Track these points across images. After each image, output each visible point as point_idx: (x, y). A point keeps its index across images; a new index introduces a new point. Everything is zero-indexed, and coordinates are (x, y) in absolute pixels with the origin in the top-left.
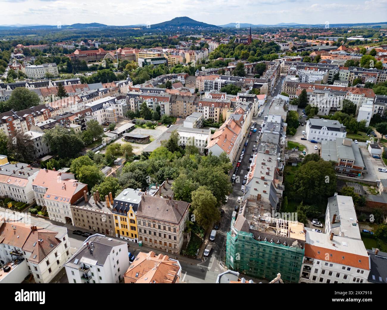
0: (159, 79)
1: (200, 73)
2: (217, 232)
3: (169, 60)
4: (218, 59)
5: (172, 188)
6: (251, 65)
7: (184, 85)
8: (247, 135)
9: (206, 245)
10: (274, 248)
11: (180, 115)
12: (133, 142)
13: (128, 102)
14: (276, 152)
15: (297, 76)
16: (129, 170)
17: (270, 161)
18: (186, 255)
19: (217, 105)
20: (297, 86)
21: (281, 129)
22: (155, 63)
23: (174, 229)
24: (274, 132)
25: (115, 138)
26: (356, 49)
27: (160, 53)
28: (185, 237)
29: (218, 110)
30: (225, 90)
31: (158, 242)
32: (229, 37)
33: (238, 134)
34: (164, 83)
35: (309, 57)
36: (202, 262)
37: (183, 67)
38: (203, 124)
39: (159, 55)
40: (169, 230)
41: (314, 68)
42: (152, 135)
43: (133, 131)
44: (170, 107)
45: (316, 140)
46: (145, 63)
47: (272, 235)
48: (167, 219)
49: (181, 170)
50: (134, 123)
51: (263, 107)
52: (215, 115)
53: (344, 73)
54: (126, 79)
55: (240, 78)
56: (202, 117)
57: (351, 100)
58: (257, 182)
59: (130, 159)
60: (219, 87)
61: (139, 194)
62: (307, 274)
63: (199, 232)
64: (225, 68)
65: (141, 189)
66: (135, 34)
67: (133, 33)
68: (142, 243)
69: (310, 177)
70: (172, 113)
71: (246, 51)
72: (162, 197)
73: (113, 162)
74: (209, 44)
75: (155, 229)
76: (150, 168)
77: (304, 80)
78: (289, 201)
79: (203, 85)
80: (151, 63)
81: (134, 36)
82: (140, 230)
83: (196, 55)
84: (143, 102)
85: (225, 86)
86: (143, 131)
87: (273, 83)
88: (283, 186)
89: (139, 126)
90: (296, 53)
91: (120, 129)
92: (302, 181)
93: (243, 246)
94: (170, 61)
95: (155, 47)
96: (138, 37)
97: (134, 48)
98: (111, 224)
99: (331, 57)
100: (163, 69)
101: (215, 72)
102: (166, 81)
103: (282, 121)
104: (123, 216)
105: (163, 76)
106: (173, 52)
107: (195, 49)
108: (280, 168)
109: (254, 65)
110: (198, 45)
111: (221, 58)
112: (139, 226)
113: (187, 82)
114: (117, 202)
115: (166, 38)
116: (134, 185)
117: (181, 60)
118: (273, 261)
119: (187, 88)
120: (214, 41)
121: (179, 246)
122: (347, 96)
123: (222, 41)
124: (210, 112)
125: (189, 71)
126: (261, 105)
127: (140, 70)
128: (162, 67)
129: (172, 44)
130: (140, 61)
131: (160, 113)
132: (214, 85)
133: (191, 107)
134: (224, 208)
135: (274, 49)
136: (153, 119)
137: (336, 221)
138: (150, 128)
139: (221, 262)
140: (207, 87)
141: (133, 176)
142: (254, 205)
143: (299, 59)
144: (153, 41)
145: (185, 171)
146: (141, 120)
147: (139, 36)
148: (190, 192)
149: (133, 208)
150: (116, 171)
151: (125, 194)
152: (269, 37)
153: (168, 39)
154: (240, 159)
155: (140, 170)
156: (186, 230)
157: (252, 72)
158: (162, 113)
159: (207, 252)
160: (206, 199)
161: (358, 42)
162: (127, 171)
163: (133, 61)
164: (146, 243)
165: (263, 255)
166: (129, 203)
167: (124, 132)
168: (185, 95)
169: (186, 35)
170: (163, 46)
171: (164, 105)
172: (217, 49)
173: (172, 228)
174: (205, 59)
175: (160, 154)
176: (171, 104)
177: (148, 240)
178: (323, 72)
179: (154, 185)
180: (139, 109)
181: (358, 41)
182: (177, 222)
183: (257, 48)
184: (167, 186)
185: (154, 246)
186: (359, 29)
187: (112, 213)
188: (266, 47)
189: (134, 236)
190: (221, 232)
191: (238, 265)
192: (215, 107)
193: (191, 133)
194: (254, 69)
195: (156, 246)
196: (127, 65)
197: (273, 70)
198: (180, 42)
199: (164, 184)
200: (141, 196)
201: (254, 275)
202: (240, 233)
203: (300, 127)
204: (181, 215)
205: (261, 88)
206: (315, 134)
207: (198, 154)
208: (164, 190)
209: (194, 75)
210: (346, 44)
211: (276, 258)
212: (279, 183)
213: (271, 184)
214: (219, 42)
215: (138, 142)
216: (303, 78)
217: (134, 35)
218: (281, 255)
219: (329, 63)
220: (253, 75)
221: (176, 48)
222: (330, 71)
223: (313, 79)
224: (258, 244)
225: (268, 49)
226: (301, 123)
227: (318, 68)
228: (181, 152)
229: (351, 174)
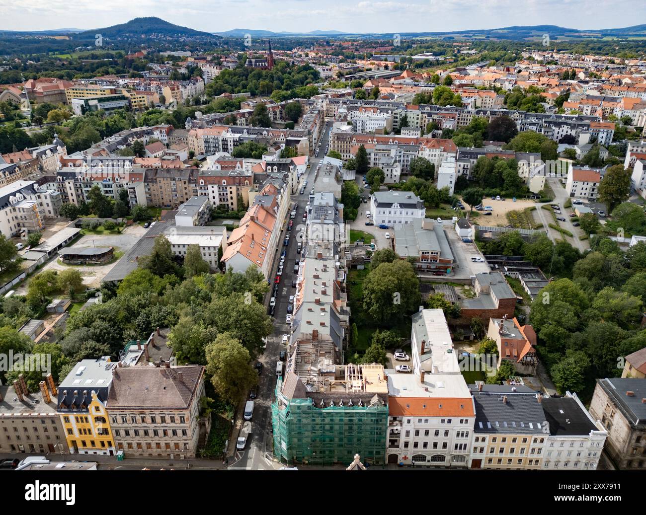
0: (119, 139)
1: (193, 123)
2: (255, 403)
3: (133, 100)
4: (223, 95)
5: (168, 343)
6: (278, 107)
7: (168, 146)
8: (286, 227)
9: (240, 430)
10: (346, 413)
11: (166, 203)
12: (82, 264)
13: (62, 189)
14: (332, 255)
15: (349, 124)
16: (81, 325)
17: (325, 271)
18: (207, 456)
19: (231, 181)
20: (351, 139)
21: (336, 214)
22: (106, 107)
23: (181, 417)
24: (326, 222)
25: (43, 261)
26: (425, 75)
27: (114, 87)
28: (202, 425)
29: (234, 189)
30: (241, 151)
31: (153, 445)
32: (236, 55)
33: (271, 229)
34: (128, 145)
35: (363, 89)
36: (235, 461)
37: (161, 112)
38: (211, 215)
39: (112, 91)
40: (172, 421)
41: (373, 108)
42: (117, 245)
43: (78, 242)
44: (147, 190)
45: (386, 224)
46: (87, 108)
47: (341, 395)
48: (166, 402)
49: (181, 309)
50: (77, 226)
51: (305, 177)
52: (229, 198)
53: (414, 115)
54: (51, 143)
55: (263, 130)
56: (207, 203)
57: (427, 157)
58: (310, 310)
59: (79, 297)
60: (231, 147)
61: (107, 368)
62: (396, 441)
63: (226, 410)
64: (235, 112)
65: (109, 357)
66: (59, 48)
67: (55, 46)
68: (124, 454)
69: (384, 289)
70: (151, 200)
71: (267, 81)
72: (151, 364)
73: (46, 309)
74: (203, 69)
75: (146, 425)
76: (123, 314)
77: (360, 128)
78: (359, 327)
79: (203, 145)
80: (99, 107)
81: (56, 53)
82: (118, 433)
83: (181, 89)
84: (93, 186)
85: (240, 144)
86: (97, 240)
87: (315, 135)
88: (348, 309)
89: (90, 231)
90: (343, 84)
91: (51, 242)
92: (373, 295)
93: (299, 420)
94: (135, 102)
95: (103, 76)
96: (66, 54)
97: (61, 78)
98: (57, 433)
99: (393, 89)
100: (124, 118)
101: (220, 120)
102: (132, 141)
103: (336, 200)
104: (79, 415)
105: (125, 133)
106: (139, 85)
107: (179, 79)
108: (340, 279)
109: (283, 106)
110: (183, 71)
111: (228, 94)
112: (115, 425)
113: (171, 140)
114: (65, 391)
115: (121, 56)
116: (96, 351)
117: (156, 98)
118: (346, 434)
119: (174, 152)
120: (210, 62)
121: (192, 443)
122: (420, 152)
123: (225, 63)
124: (220, 194)
125: (172, 121)
126: (302, 174)
127: (78, 121)
128: (121, 114)
129: (135, 69)
130: (76, 104)
131: (128, 203)
132: (220, 143)
133: (186, 188)
134: (262, 359)
135: (311, 76)
136: (116, 216)
137: (425, 351)
138: (113, 233)
139: (266, 453)
140: (209, 147)
141: (90, 334)
142: (309, 348)
143: (349, 94)
144: (98, 63)
145: (189, 309)
146: (93, 219)
147: (68, 53)
148: (202, 345)
149: (98, 396)
150: (54, 327)
151: (78, 373)
152: (300, 56)
153: (127, 60)
154: (279, 269)
155: (104, 319)
156: (202, 413)
157: (281, 118)
158: (132, 202)
159: (243, 442)
160: (231, 356)
161: (427, 64)
162: (76, 327)
163: (61, 103)
164: (131, 451)
165: (331, 428)
166: (89, 390)
167: (60, 247)
168: (171, 166)
169: (159, 51)
170: (118, 72)
171: (134, 188)
172: (217, 77)
173: (177, 417)
174: (199, 95)
175: (139, 283)
176: (148, 185)
177: (135, 445)
178: (386, 115)
179: (134, 344)
180: (85, 198)
181: (427, 61)
182: (185, 406)
183: (284, 76)
184: (159, 341)
185: (146, 455)
186: (427, 42)
187: (57, 413)
188: (298, 73)
189: (106, 444)
190: (261, 401)
191: (294, 452)
192: (228, 184)
193: (190, 236)
194: (283, 112)
195: (150, 452)
196: (50, 112)
197: (314, 115)
198: (150, 65)
199: (152, 340)
200: (111, 371)
201: (321, 461)
202: (292, 402)
203: (363, 205)
204: (190, 390)
205: (299, 146)
206: (384, 215)
207: (208, 274)
208: (154, 350)
209: (184, 127)
210: (412, 67)
211: (351, 428)
212: (342, 303)
213: (331, 308)
214: (220, 64)
215: (91, 262)
216: (358, 124)
217: (57, 50)
218: (356, 421)
219: (392, 99)
220: (283, 122)
221: (143, 77)
222: (394, 112)
223: (372, 126)
224: (321, 414)
225: (301, 76)
226: (363, 199)
227: (378, 109)
228: (177, 274)
229: (438, 271)
